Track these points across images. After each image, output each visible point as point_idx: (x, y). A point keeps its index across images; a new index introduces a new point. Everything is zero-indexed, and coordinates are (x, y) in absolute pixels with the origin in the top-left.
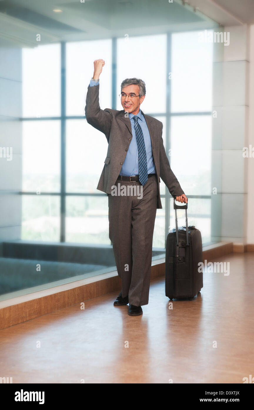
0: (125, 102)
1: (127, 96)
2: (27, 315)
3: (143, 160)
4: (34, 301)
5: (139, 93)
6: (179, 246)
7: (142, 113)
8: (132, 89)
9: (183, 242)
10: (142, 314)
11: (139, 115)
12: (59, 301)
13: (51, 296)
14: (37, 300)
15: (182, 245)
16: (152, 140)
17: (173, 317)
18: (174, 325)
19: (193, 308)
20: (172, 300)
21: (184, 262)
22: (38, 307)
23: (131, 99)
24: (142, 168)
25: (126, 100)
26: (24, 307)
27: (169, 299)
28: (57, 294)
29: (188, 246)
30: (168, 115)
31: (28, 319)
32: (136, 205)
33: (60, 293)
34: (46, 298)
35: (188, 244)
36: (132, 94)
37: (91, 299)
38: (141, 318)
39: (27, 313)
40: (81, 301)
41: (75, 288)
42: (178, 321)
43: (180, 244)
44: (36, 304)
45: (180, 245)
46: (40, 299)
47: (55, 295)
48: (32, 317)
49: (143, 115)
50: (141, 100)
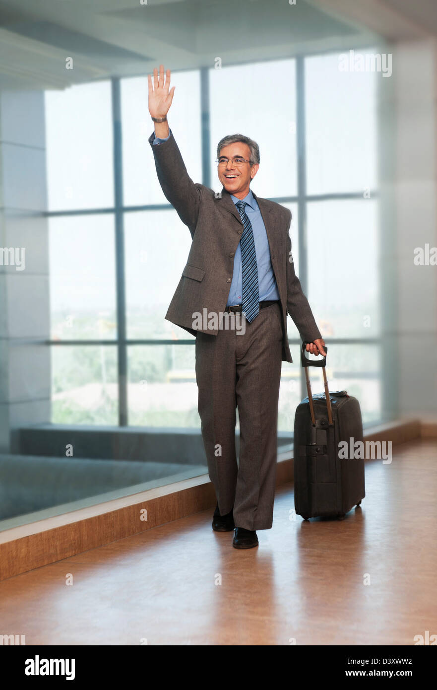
0: (227, 170)
1: (230, 162)
2: (58, 552)
3: (250, 278)
4: (69, 526)
5: (250, 158)
6: (316, 427)
7: (254, 196)
8: (237, 150)
9: (323, 419)
10: (258, 545)
11: (247, 199)
12: (113, 527)
13: (99, 517)
14: (74, 526)
15: (322, 424)
16: (271, 244)
17: (311, 550)
18: (313, 564)
19: (347, 533)
20: (308, 521)
21: (326, 453)
22: (76, 537)
23: (238, 165)
24: (249, 291)
25: (229, 167)
26: (53, 537)
27: (303, 519)
28: (110, 513)
29: (331, 426)
30: (302, 199)
31: (59, 557)
32: (242, 356)
33: (114, 512)
34: (90, 521)
35: (331, 423)
36: (237, 158)
37: (169, 521)
38: (255, 553)
39: (58, 549)
40: (152, 526)
41: (141, 503)
42: (319, 556)
43: (317, 423)
44: (73, 532)
45: (317, 425)
46: (80, 523)
47: (106, 516)
48: (66, 554)
49: (256, 200)
50: (253, 170)
